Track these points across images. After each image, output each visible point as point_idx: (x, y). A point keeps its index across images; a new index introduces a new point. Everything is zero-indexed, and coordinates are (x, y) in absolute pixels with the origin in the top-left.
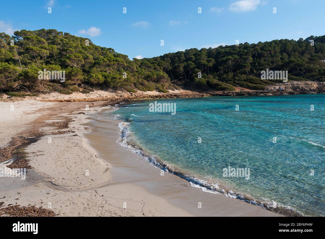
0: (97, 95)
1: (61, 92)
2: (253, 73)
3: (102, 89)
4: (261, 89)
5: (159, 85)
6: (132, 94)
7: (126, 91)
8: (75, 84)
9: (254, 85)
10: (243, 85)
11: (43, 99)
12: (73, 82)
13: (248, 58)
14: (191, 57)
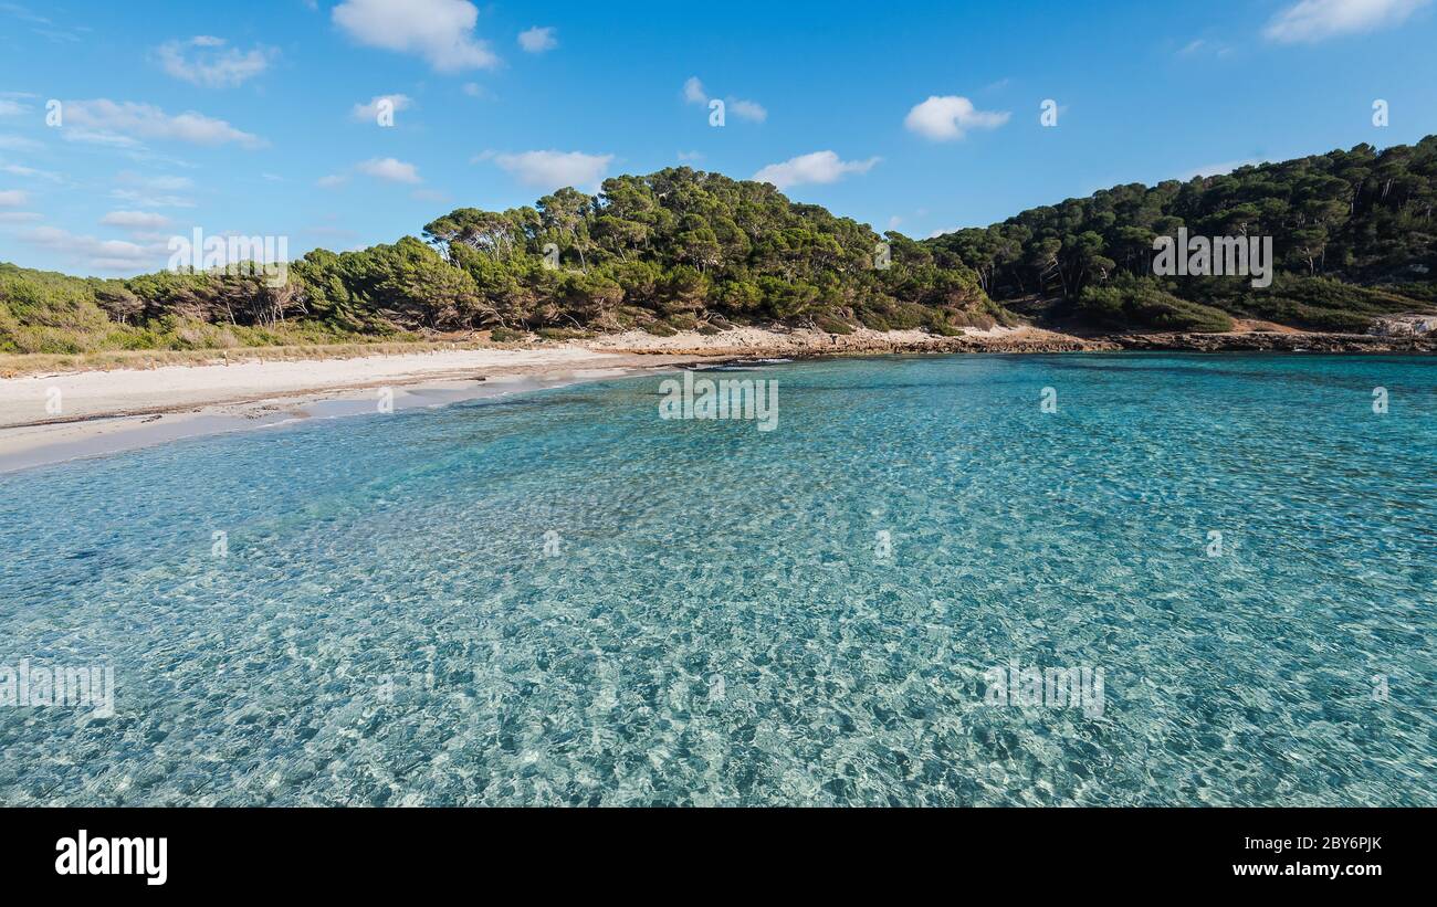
0: (734, 340)
1: (648, 329)
2: (1342, 265)
3: (754, 324)
4: (1350, 329)
5: (937, 314)
6: (834, 338)
7: (820, 330)
8: (690, 310)
9: (1323, 312)
10: (1275, 311)
11: (604, 347)
12: (682, 305)
13: (1324, 207)
14: (1100, 217)
